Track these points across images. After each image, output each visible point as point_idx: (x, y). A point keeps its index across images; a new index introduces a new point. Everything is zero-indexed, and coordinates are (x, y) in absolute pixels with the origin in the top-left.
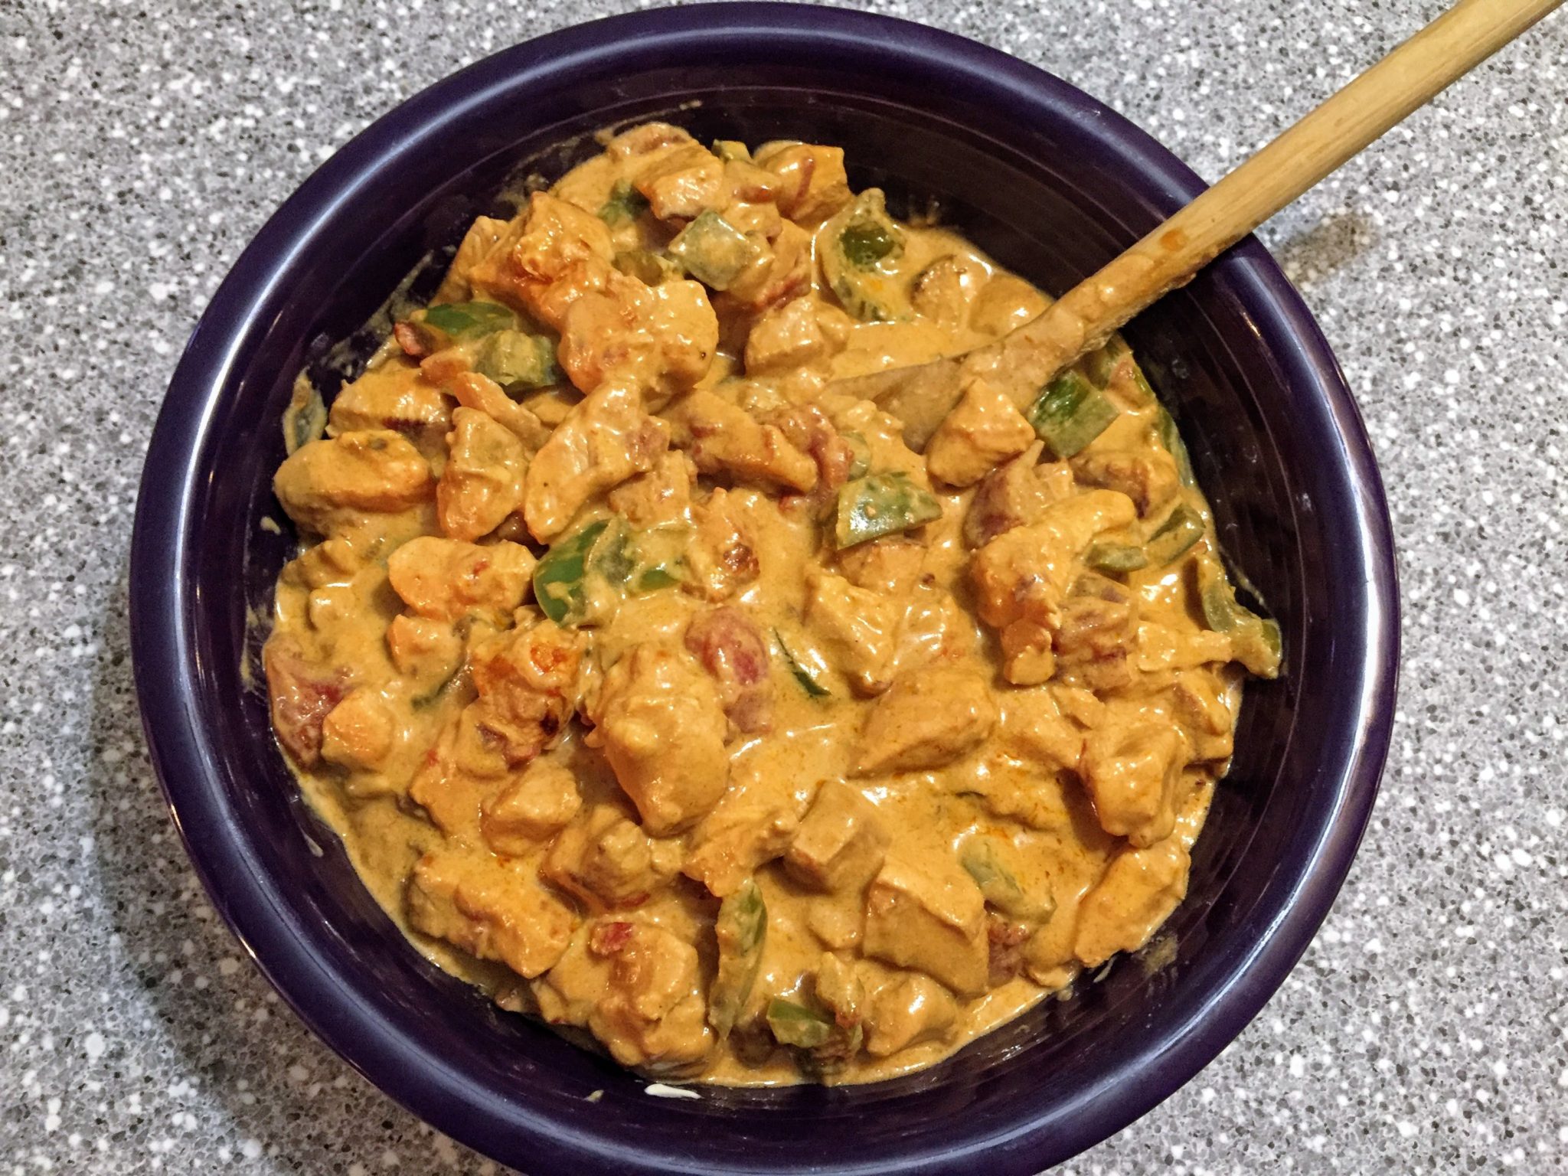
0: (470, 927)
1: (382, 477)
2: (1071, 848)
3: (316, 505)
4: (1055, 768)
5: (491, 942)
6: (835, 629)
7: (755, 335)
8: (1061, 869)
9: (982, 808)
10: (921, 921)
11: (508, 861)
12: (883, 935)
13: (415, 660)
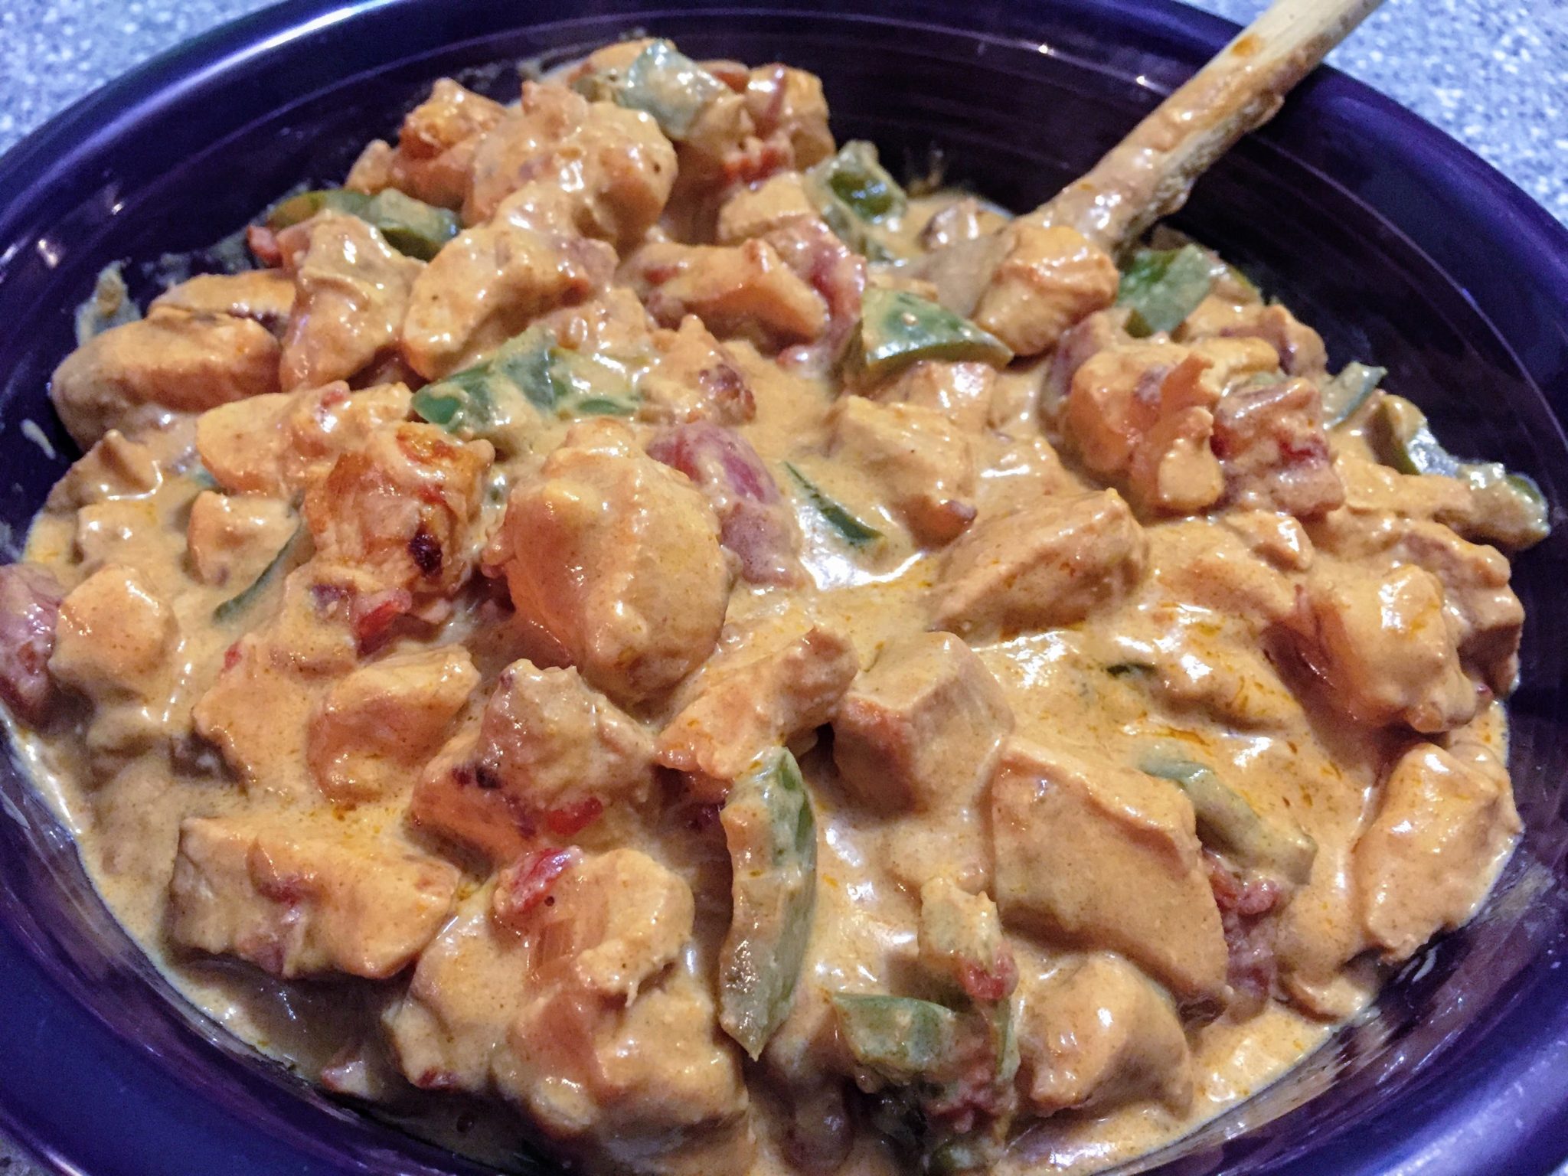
0: (275, 918)
1: (203, 345)
2: (1314, 761)
3: (105, 398)
4: (1260, 622)
5: (310, 935)
6: (878, 447)
7: (727, 212)
8: (1307, 798)
9: (1155, 695)
10: (1092, 829)
11: (352, 807)
12: (1029, 860)
13: (226, 558)
